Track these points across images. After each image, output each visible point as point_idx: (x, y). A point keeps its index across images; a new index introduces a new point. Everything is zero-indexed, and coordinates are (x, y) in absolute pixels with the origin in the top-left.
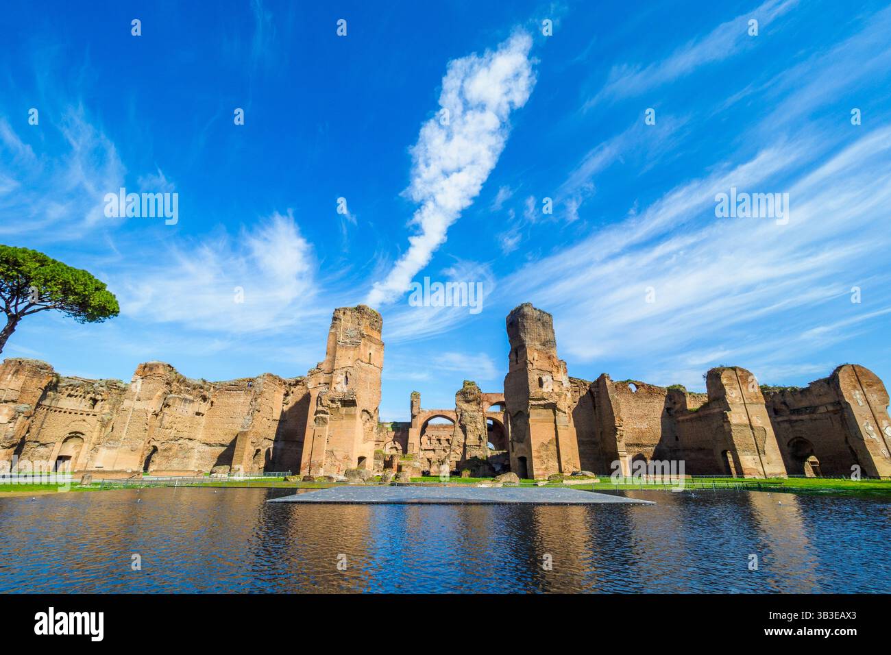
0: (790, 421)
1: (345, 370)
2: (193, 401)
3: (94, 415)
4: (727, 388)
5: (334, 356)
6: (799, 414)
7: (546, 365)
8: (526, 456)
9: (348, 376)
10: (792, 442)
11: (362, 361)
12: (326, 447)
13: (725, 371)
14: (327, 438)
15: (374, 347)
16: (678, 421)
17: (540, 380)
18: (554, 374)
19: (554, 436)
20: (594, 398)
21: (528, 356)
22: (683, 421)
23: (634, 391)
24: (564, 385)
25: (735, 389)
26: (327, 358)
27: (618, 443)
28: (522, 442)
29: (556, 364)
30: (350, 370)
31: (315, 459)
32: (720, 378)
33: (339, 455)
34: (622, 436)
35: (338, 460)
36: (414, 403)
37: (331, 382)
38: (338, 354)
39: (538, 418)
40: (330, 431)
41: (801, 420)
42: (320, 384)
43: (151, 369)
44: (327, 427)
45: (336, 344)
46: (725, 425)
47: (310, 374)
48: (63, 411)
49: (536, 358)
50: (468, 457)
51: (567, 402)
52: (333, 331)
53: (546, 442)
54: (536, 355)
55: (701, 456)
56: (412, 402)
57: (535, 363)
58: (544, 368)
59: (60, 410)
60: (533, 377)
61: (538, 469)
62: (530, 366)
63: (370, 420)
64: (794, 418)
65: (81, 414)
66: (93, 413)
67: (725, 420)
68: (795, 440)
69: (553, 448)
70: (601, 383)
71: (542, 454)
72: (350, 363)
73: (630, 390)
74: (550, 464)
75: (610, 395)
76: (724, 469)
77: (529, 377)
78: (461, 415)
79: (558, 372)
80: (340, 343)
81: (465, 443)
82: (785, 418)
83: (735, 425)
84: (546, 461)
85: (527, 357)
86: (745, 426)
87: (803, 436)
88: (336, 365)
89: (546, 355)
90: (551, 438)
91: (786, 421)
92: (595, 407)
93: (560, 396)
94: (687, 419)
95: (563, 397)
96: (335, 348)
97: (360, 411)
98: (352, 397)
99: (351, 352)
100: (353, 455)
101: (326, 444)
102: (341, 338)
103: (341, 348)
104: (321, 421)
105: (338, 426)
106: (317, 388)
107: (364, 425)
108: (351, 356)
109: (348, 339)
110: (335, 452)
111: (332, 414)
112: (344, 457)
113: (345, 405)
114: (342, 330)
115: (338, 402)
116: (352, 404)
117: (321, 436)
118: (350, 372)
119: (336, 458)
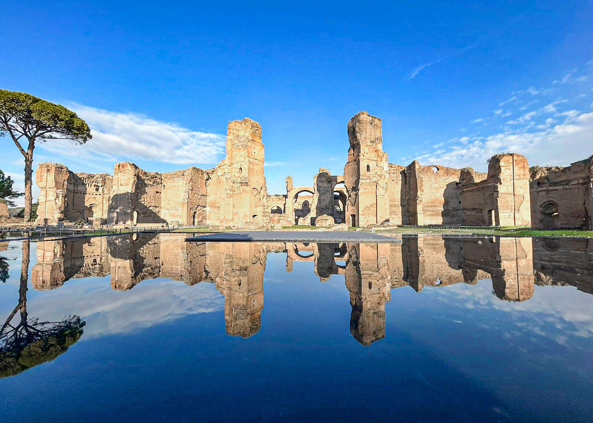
0: (547, 191)
1: (240, 163)
2: (153, 185)
3: (99, 195)
4: (502, 168)
6: (555, 186)
7: (373, 156)
8: (355, 214)
9: (242, 168)
10: (545, 204)
11: (250, 158)
13: (505, 157)
15: (257, 148)
16: (463, 192)
17: (368, 167)
18: (378, 162)
19: (375, 202)
20: (406, 177)
21: (361, 150)
22: (466, 191)
23: (435, 172)
24: (385, 169)
25: (509, 169)
27: (418, 205)
28: (354, 206)
29: (380, 155)
31: (228, 217)
32: (499, 161)
34: (421, 201)
36: (289, 183)
37: (232, 171)
38: (234, 154)
39: (365, 191)
40: (234, 201)
41: (556, 190)
42: (225, 173)
43: (123, 167)
45: (232, 147)
46: (495, 194)
47: (218, 167)
48: (82, 192)
49: (366, 152)
51: (386, 180)
52: (229, 138)
53: (369, 206)
54: (367, 149)
55: (474, 213)
56: (287, 183)
57: (366, 155)
58: (371, 159)
59: (80, 192)
60: (363, 165)
61: (362, 221)
62: (362, 157)
63: (258, 194)
64: (551, 188)
65: (93, 194)
66: (99, 194)
67: (496, 190)
68: (547, 203)
69: (373, 209)
70: (412, 167)
71: (365, 212)
73: (433, 171)
74: (371, 218)
75: (417, 175)
76: (487, 221)
77: (361, 165)
79: (381, 161)
80: (234, 146)
82: (544, 188)
83: (502, 193)
84: (367, 217)
85: (360, 152)
86: (510, 194)
87: (554, 200)
88: (233, 160)
89: (374, 150)
90: (372, 203)
91: (545, 190)
92: (406, 183)
93: (381, 177)
94: (469, 190)
95: (383, 177)
96: (232, 149)
97: (251, 189)
98: (245, 181)
99: (242, 152)
100: (249, 214)
101: (233, 208)
102: (235, 142)
103: (235, 149)
104: (228, 195)
105: (239, 198)
106: (224, 176)
107: (255, 198)
108: (242, 155)
109: (240, 143)
110: (239, 213)
111: (234, 191)
112: (245, 215)
113: (241, 185)
114: (234, 136)
115: (237, 184)
116: (246, 185)
117: (229, 204)
118: (243, 165)
119: (240, 216)
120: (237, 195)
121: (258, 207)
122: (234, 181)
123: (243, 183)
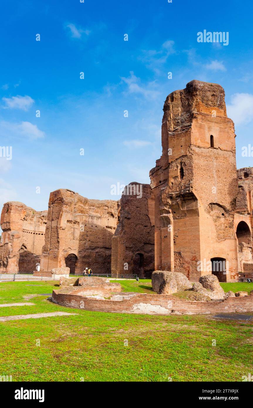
9: (184, 167)
11: (198, 147)
12: (173, 249)
14: (172, 238)
15: (216, 126)
30: (184, 160)
33: (187, 256)
35: (187, 262)
37: (169, 177)
38: (170, 145)
40: (174, 230)
42: (160, 182)
45: (168, 135)
47: (151, 174)
52: (164, 122)
72: (183, 152)
80: (171, 133)
88: (169, 158)
96: (167, 140)
97: (206, 205)
98: (189, 190)
99: (182, 138)
100: (200, 256)
101: (173, 245)
102: (172, 126)
103: (172, 138)
104: (165, 221)
105: (182, 225)
106: (158, 187)
107: (215, 222)
108: (183, 144)
109: (179, 125)
110: (182, 254)
111: (175, 213)
112: (192, 258)
113: (184, 200)
114: (172, 118)
115: (177, 198)
116: (191, 198)
117: (167, 236)
118: (184, 163)
119: (184, 260)
120: (178, 219)
121: (226, 240)
122: (171, 194)
123: (186, 196)
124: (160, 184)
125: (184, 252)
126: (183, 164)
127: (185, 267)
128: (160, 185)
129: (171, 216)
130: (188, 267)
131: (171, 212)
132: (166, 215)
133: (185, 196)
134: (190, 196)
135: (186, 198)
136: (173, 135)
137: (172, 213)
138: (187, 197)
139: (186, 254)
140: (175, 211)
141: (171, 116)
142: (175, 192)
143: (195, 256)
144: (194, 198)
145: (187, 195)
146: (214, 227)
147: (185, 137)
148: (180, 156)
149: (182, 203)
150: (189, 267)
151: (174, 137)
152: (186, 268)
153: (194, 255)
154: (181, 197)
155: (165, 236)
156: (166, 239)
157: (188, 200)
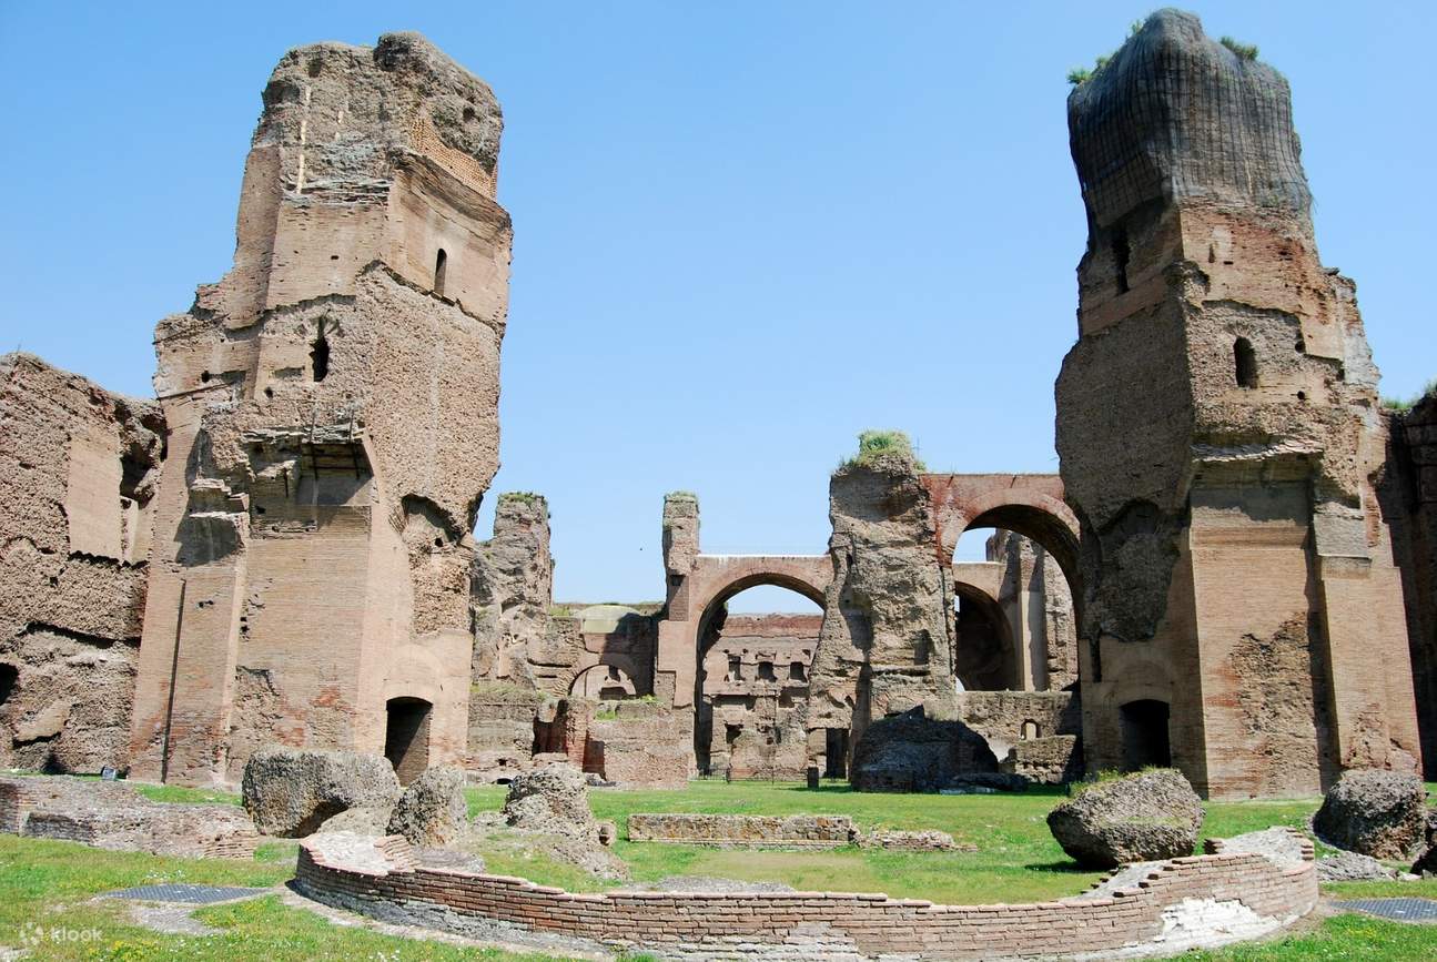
1: (317, 311)
5: (268, 253)
7: (1267, 284)
8: (1165, 696)
9: (332, 340)
11: (398, 279)
12: (235, 651)
14: (237, 614)
15: (460, 225)
17: (1243, 352)
18: (1308, 326)
19: (1303, 605)
21: (1186, 240)
24: (1350, 377)
26: (240, 264)
28: (1145, 638)
29: (1315, 283)
30: (337, 311)
31: (191, 704)
33: (297, 686)
35: (292, 711)
36: (675, 532)
37: (255, 365)
38: (284, 241)
40: (250, 582)
42: (206, 377)
44: (239, 566)
45: (278, 196)
47: (163, 334)
49: (1222, 253)
50: (877, 714)
52: (265, 145)
53: (1264, 634)
54: (1222, 237)
56: (667, 532)
57: (1219, 275)
58: (1258, 299)
60: (1210, 340)
61: (1228, 755)
62: (1193, 292)
63: (449, 546)
69: (1295, 658)
71: (1243, 686)
72: (339, 281)
74: (1284, 728)
77: (1193, 340)
78: (851, 560)
79: (1323, 318)
80: (296, 195)
81: (866, 665)
84: (1263, 717)
85: (1179, 251)
88: (274, 287)
89: (1271, 242)
90: (1289, 616)
93: (1331, 429)
96: (271, 217)
97: (394, 498)
98: (345, 433)
99: (343, 228)
100: (357, 690)
101: (237, 640)
102: (301, 171)
103: (298, 214)
104: (211, 541)
105: (287, 563)
106: (195, 396)
107: (416, 565)
108: (341, 250)
109: (332, 175)
110: (276, 678)
111: (261, 511)
112: (320, 697)
113: (315, 468)
114: (303, 137)
115: (285, 456)
116: (350, 462)
117: (211, 603)
118: (337, 322)
119: (282, 702)
120: (275, 538)
121: (443, 637)
122: (260, 436)
123: (326, 453)
124: (203, 385)
125: (284, 670)
126: (328, 327)
127: (284, 729)
128: (202, 391)
129: (242, 520)
130: (295, 729)
131: (246, 507)
132: (223, 515)
133: (322, 451)
134: (348, 456)
135: (322, 461)
136: (303, 207)
137: (250, 512)
138: (328, 459)
139: (292, 681)
140: (261, 506)
141: (303, 130)
142: (278, 429)
143: (334, 689)
144: (360, 465)
145: (336, 449)
146: (409, 586)
147: (355, 227)
148: (322, 295)
149: (301, 477)
150: (300, 731)
151: (306, 214)
152: (288, 735)
153: (329, 684)
154: (305, 455)
155: (201, 600)
156: (205, 612)
157: (328, 471)
